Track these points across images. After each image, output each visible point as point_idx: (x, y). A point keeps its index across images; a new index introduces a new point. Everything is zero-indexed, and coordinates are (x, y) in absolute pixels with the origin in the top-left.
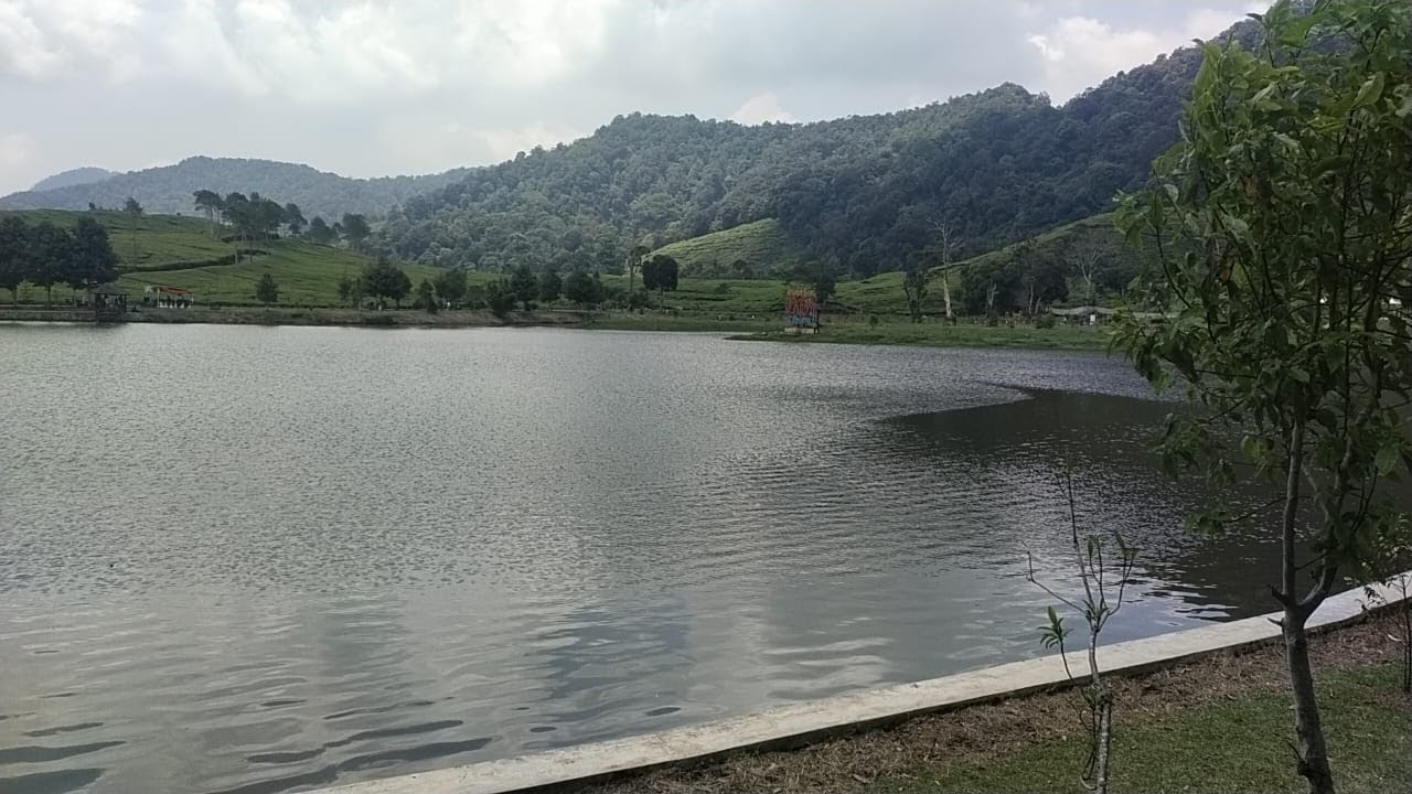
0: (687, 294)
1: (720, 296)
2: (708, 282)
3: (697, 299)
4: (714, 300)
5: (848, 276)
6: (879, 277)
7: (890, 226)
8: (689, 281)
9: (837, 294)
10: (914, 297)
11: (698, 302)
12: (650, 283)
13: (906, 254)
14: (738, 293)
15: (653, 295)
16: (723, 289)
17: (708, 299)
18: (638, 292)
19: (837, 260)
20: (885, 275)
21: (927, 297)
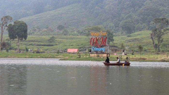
0: (32, 43)
1: (52, 43)
2: (44, 37)
3: (38, 45)
4: (47, 46)
5: (120, 33)
6: (136, 33)
7: (140, 7)
8: (34, 36)
9: (114, 42)
10: (156, 42)
11: (39, 47)
12: (12, 36)
13: (149, 22)
14: (60, 42)
15: (14, 43)
16: (52, 40)
17: (44, 45)
18: (6, 42)
19: (113, 25)
20: (139, 32)
21: (163, 43)
